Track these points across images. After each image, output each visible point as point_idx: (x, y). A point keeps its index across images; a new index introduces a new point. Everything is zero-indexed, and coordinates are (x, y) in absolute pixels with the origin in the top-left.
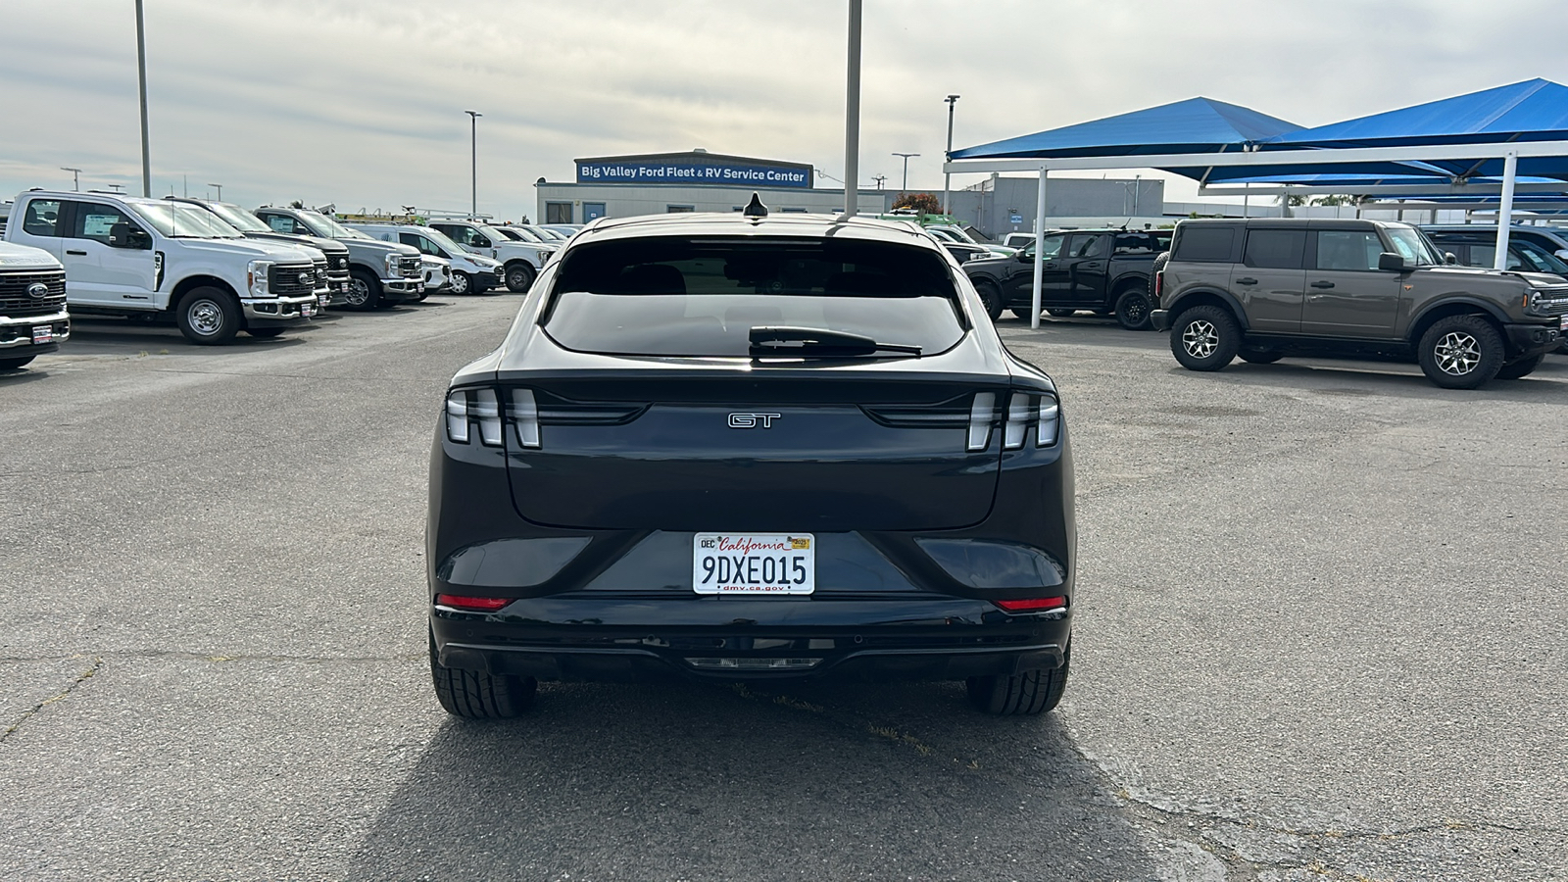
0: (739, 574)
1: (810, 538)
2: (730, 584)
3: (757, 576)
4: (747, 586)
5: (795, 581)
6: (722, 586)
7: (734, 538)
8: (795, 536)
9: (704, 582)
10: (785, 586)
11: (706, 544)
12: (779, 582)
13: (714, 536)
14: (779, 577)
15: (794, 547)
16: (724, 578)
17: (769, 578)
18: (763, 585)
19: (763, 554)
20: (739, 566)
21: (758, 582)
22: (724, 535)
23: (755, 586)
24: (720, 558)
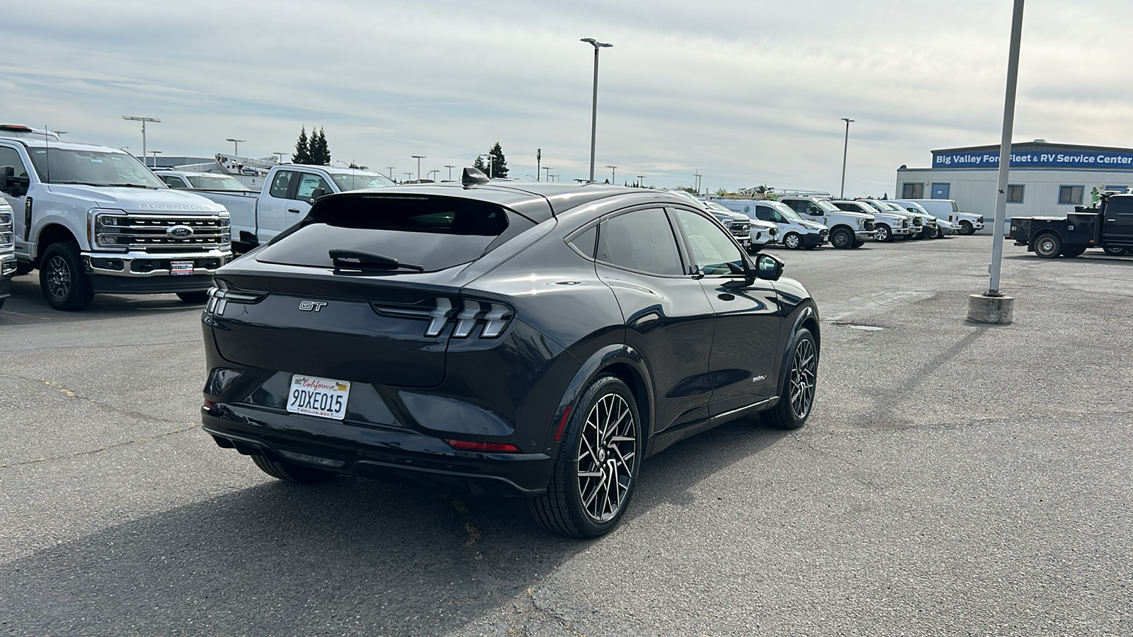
0: (309, 402)
1: (348, 384)
2: (304, 408)
3: (318, 405)
4: (312, 410)
5: (336, 410)
6: (301, 408)
7: (311, 379)
8: (341, 382)
9: (292, 405)
10: (330, 413)
11: (297, 382)
12: (328, 410)
13: (301, 377)
14: (328, 407)
15: (339, 389)
16: (302, 404)
17: (323, 407)
18: (320, 411)
19: (323, 391)
20: (310, 397)
21: (317, 408)
22: (307, 377)
23: (316, 410)
24: (302, 391)
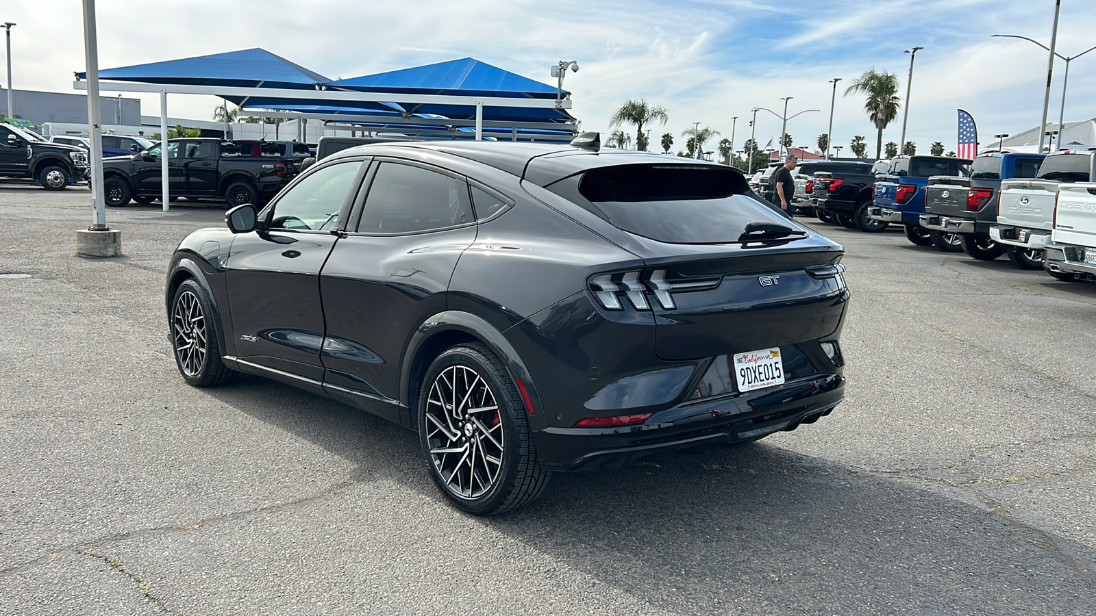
0: (755, 377)
1: (778, 349)
2: (753, 384)
3: (763, 377)
4: (760, 383)
5: (778, 377)
6: (750, 385)
7: (750, 355)
8: (773, 350)
9: (743, 384)
10: (774, 380)
11: (740, 361)
12: (772, 379)
13: (741, 355)
14: (771, 376)
15: (773, 356)
16: (750, 381)
17: (767, 377)
18: (766, 382)
19: (762, 362)
20: (755, 372)
21: (763, 380)
22: (745, 354)
23: (762, 382)
24: (747, 368)
